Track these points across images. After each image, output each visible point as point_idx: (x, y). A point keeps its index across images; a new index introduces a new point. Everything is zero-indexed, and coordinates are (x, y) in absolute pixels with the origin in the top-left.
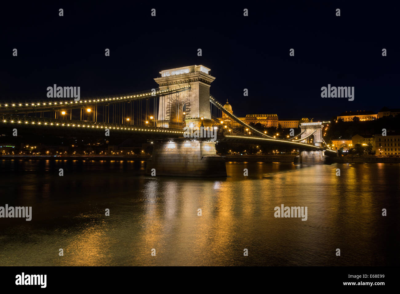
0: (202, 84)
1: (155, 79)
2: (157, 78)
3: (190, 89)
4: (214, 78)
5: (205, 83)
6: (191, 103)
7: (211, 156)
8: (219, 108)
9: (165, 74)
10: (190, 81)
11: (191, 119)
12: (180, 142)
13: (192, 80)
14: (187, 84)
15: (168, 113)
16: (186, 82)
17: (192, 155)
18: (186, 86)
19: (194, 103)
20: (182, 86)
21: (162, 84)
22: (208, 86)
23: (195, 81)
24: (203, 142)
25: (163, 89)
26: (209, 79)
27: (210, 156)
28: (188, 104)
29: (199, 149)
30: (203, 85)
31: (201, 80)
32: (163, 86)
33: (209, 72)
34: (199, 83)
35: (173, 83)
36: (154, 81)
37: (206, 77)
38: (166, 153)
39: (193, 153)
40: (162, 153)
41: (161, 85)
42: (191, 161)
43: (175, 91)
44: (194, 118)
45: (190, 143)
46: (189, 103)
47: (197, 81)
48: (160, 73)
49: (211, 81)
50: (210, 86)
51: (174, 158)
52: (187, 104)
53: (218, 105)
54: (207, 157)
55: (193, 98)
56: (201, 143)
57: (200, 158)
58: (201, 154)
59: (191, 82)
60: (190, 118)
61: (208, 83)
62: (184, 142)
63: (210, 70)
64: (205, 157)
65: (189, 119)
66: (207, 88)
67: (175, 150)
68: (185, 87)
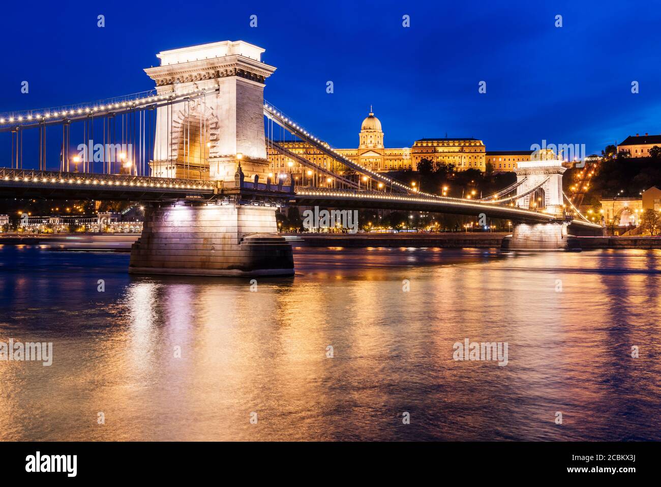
0: (244, 82)
1: (146, 70)
2: (150, 67)
3: (217, 92)
4: (274, 69)
5: (253, 79)
6: (220, 124)
7: (261, 237)
8: (293, 133)
9: (170, 58)
10: (218, 75)
11: (220, 157)
12: (196, 206)
13: (222, 73)
14: (213, 80)
15: (175, 144)
16: (210, 78)
17: (221, 236)
18: (211, 84)
19: (226, 122)
20: (202, 85)
21: (162, 81)
22: (258, 86)
23: (228, 76)
24: (243, 206)
25: (163, 92)
26: (261, 70)
27: (259, 236)
28: (214, 126)
29: (235, 223)
30: (248, 83)
31: (241, 73)
32: (163, 85)
33: (262, 55)
34: (237, 80)
35: (184, 79)
36: (145, 73)
37: (252, 67)
38: (170, 230)
39: (223, 230)
40: (162, 231)
41: (160, 83)
42: (219, 247)
43: (182, 98)
44: (226, 156)
45: (218, 209)
46: (217, 123)
47: (232, 75)
48: (158, 56)
49: (267, 75)
50: (264, 86)
51: (185, 241)
52: (212, 124)
53: (290, 126)
54: (252, 239)
55: (224, 113)
56: (239, 208)
57: (236, 241)
58: (239, 233)
59: (219, 77)
60: (217, 155)
61: (260, 80)
62: (204, 207)
63: (263, 50)
64: (247, 239)
65: (215, 157)
66: (256, 91)
67: (186, 224)
68: (206, 88)
